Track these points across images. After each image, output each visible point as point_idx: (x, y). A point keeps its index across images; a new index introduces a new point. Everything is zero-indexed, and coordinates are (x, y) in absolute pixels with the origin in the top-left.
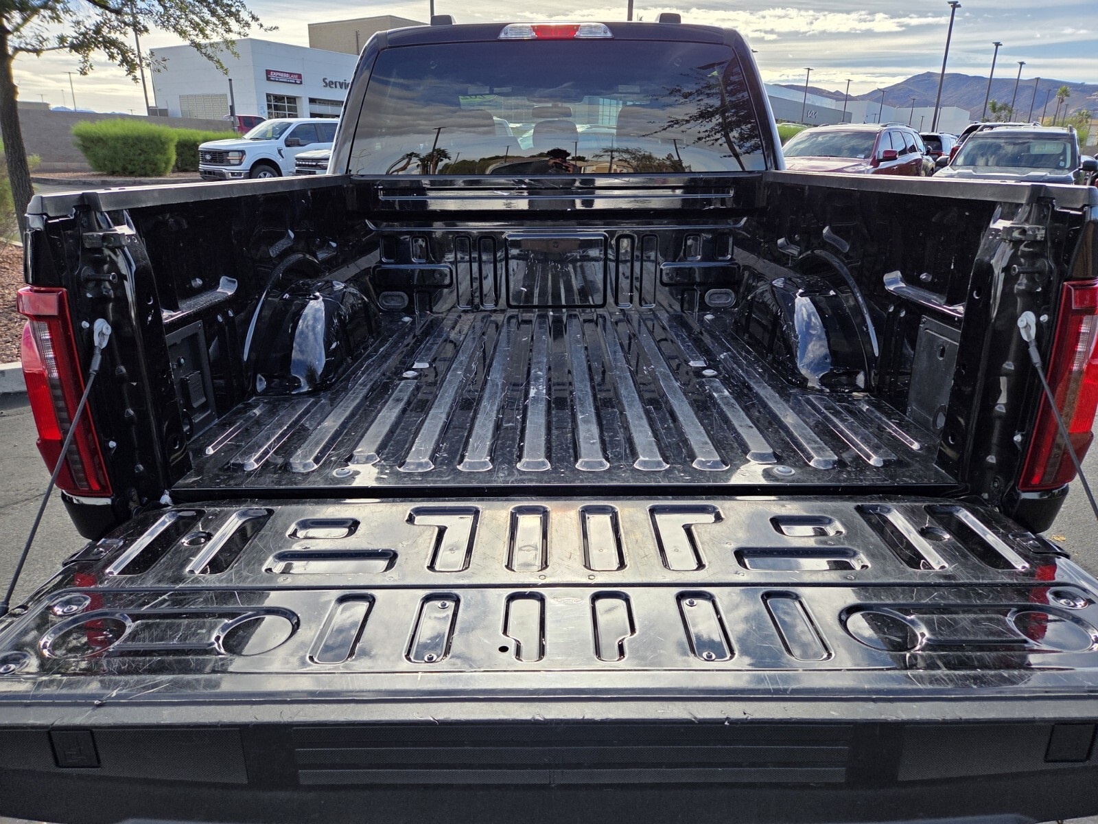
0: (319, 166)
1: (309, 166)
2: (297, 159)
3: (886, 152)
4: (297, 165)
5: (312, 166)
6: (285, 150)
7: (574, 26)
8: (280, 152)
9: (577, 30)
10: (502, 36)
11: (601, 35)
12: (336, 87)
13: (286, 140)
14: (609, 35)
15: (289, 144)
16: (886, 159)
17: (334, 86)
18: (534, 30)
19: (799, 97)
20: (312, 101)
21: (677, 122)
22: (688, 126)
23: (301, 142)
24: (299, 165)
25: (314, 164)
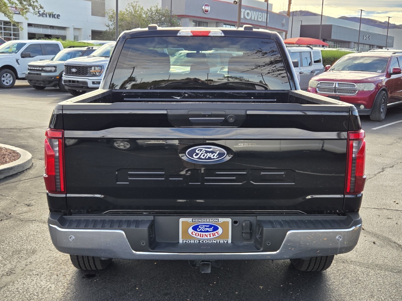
0: (44, 70)
1: (37, 70)
2: (29, 66)
3: (394, 69)
4: (29, 69)
5: (39, 70)
6: (21, 60)
7: (208, 31)
8: (17, 61)
9: (210, 33)
10: (178, 34)
11: (220, 35)
12: (46, 16)
13: (22, 54)
14: (223, 35)
15: (23, 56)
16: (395, 73)
17: (45, 16)
18: (192, 33)
19: (356, 26)
20: (30, 25)
21: (259, 66)
22: (264, 68)
23: (32, 55)
24: (30, 70)
25: (40, 69)
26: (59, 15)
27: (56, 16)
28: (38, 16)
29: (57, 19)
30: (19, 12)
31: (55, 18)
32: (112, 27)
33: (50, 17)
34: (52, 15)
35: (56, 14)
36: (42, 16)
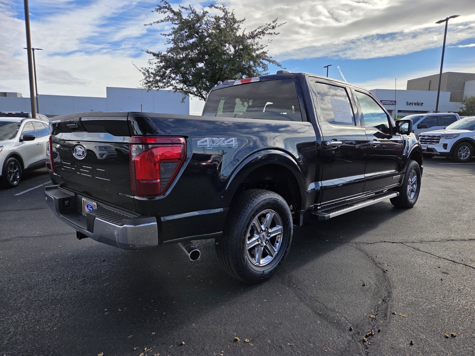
10: (234, 84)
12: (412, 105)
17: (411, 105)
26: (423, 103)
27: (420, 104)
28: (407, 105)
29: (420, 106)
30: (393, 104)
31: (419, 105)
32: (465, 109)
33: (415, 105)
34: (417, 104)
35: (420, 103)
36: (409, 105)
